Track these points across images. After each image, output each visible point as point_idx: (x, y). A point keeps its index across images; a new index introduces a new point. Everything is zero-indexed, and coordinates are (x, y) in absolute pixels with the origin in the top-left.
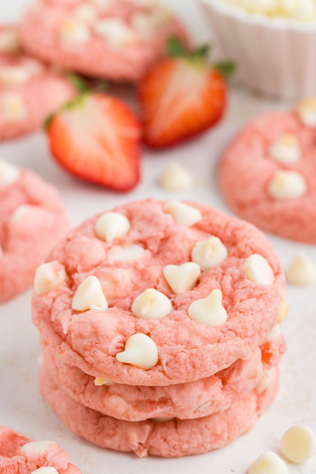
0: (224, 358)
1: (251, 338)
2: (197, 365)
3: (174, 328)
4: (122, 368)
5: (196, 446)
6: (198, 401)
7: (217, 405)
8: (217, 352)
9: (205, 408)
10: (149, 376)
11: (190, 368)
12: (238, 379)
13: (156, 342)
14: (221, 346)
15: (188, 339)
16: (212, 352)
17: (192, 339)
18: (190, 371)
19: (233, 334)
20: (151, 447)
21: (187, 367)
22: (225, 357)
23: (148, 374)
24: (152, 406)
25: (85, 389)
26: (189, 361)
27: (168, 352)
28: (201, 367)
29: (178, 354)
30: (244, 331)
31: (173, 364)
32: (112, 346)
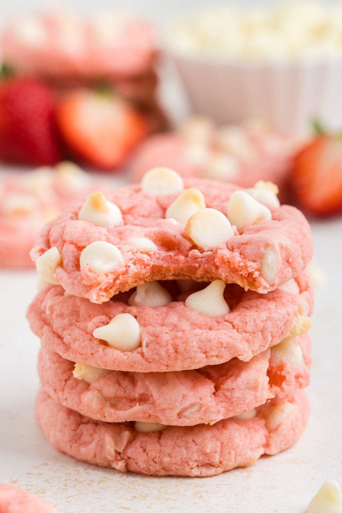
0: (214, 348)
1: (251, 335)
2: (180, 349)
3: (164, 313)
4: (98, 346)
5: (180, 462)
6: (182, 400)
7: (205, 412)
8: (206, 338)
9: (191, 413)
10: (125, 357)
11: (171, 350)
12: (234, 385)
13: (141, 323)
14: (212, 334)
15: (175, 322)
16: (199, 336)
17: (180, 323)
18: (171, 354)
19: (229, 325)
20: (129, 458)
21: (168, 350)
22: (215, 346)
23: (125, 355)
24: (132, 404)
25: (65, 385)
26: (171, 343)
27: (150, 332)
28: (185, 352)
29: (160, 335)
30: (242, 325)
31: (154, 345)
32: (92, 323)
